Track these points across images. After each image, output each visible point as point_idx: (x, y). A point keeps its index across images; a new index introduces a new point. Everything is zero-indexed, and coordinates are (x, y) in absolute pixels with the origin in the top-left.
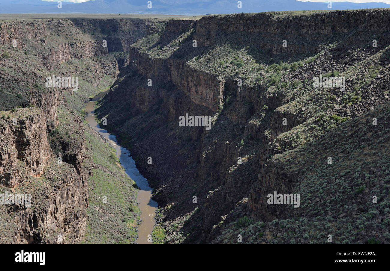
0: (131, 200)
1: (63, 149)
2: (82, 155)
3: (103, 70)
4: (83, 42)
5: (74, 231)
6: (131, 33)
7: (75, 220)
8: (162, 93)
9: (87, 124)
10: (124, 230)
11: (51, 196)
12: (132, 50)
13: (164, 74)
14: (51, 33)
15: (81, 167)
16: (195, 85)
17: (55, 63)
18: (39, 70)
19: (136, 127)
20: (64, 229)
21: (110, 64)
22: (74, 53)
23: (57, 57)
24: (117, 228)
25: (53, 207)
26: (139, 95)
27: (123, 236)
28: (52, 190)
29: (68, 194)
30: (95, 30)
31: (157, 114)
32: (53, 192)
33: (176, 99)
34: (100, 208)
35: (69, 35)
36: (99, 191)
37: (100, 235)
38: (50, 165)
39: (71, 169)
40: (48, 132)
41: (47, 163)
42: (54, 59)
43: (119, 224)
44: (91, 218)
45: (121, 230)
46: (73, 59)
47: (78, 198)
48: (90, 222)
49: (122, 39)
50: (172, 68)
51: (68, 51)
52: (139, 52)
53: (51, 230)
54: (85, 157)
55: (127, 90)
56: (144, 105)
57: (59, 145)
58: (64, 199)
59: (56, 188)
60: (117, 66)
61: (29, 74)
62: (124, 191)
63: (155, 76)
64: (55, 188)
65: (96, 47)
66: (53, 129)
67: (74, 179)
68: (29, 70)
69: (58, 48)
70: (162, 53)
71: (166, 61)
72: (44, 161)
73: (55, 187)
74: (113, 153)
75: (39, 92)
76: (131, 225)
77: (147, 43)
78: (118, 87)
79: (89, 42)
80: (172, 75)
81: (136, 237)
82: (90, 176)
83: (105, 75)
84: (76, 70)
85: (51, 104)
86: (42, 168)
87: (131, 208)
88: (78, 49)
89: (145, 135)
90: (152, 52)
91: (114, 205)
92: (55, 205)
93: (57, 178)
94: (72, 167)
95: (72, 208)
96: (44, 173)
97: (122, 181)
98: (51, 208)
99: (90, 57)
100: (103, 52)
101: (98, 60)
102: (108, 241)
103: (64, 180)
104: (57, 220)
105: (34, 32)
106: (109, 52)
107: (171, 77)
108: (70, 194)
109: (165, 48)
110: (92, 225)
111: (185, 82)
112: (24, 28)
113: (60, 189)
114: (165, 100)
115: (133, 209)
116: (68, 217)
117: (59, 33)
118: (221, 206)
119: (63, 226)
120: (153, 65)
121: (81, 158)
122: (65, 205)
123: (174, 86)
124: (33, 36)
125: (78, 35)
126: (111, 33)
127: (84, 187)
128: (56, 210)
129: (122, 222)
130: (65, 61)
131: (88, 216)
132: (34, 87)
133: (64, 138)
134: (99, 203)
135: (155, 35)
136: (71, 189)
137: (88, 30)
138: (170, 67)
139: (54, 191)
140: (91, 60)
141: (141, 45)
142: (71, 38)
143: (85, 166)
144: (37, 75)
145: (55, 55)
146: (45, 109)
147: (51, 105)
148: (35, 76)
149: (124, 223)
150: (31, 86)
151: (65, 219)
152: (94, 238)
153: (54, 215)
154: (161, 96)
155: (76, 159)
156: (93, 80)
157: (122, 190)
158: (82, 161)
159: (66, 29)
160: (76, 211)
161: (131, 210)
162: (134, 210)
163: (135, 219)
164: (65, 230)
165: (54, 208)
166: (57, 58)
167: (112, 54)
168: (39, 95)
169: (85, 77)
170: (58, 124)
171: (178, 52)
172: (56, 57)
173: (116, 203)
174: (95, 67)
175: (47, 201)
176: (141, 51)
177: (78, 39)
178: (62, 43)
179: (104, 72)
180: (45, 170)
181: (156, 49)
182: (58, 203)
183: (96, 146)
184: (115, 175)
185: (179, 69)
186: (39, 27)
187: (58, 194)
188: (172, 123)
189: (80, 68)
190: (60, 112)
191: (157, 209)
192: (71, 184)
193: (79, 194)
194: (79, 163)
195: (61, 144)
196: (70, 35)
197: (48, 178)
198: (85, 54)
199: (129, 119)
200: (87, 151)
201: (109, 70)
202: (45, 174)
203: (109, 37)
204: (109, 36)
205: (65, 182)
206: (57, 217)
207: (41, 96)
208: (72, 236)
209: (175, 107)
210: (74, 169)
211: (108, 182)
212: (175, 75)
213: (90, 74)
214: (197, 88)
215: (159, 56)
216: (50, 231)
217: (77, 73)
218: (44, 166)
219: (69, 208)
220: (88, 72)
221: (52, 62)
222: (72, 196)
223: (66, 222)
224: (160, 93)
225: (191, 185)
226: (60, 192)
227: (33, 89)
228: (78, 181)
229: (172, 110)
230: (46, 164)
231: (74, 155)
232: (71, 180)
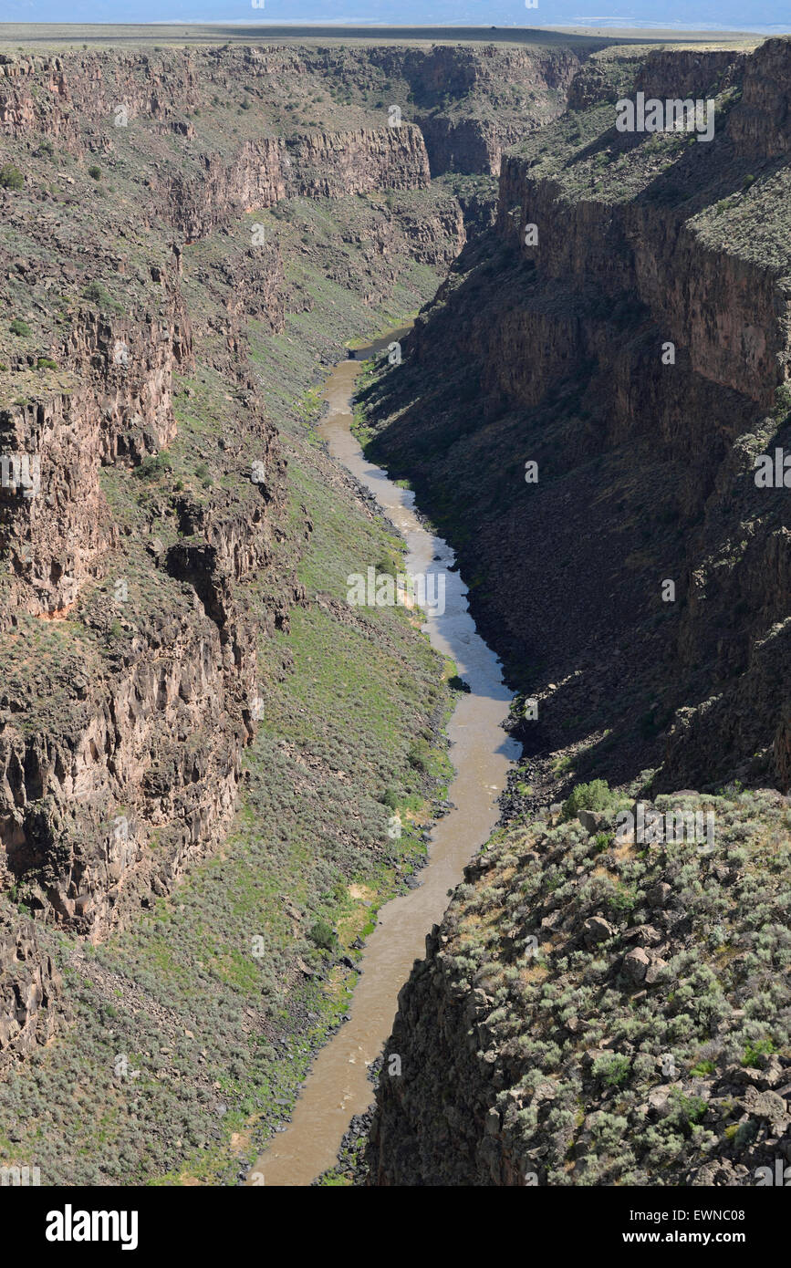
0: (424, 730)
1: (180, 529)
2: (254, 554)
3: (405, 244)
4: (333, 136)
5: (183, 820)
6: (523, 103)
7: (186, 783)
8: (598, 337)
9: (319, 445)
10: (378, 833)
11: (96, 691)
12: (509, 166)
13: (610, 263)
14: (216, 100)
15: (228, 594)
16: (705, 306)
17: (221, 213)
18: (122, 234)
19: (491, 461)
20: (146, 812)
21: (435, 223)
22: (299, 177)
23: (231, 189)
24: (355, 823)
25: (104, 729)
26: (511, 340)
27: (370, 853)
28: (102, 668)
29: (163, 686)
30: (388, 87)
31: (570, 415)
32: (107, 678)
33: (640, 360)
34: (300, 750)
35: (282, 108)
36: (304, 689)
37: (283, 844)
38: (105, 581)
39: (182, 599)
40: (131, 463)
41: (93, 572)
42: (220, 197)
43: (364, 811)
44: (257, 779)
45: (366, 833)
46: (296, 198)
47: (204, 705)
48: (253, 793)
49: (486, 124)
50: (639, 240)
51: (276, 168)
52: (529, 177)
53: (90, 808)
54: (264, 562)
55: (476, 322)
56: (529, 380)
57: (168, 513)
58: (146, 705)
59: (116, 664)
60: (460, 227)
61: (75, 248)
62: (401, 695)
63: (573, 272)
64: (113, 663)
65: (383, 153)
66: (150, 452)
67: (192, 634)
68: (80, 233)
69: (237, 157)
70: (607, 183)
71: (619, 212)
72: (80, 565)
73: (113, 658)
74: (393, 553)
75: (101, 317)
76: (409, 816)
77: (568, 142)
78: (445, 308)
79: (358, 137)
80: (640, 270)
81: (420, 862)
82: (279, 633)
83: (413, 262)
84: (304, 241)
85: (147, 361)
86: (75, 590)
87: (416, 756)
88: (316, 159)
89: (520, 493)
90: (572, 176)
91: (353, 740)
92: (110, 723)
93: (126, 628)
94: (189, 592)
95: (180, 739)
96: (80, 608)
97: (403, 658)
98: (95, 732)
99: (361, 191)
100: (410, 174)
101: (388, 203)
102: (314, 866)
103: (149, 637)
104: (117, 778)
105: (150, 92)
106: (433, 176)
107: (633, 275)
108: (173, 690)
109: (623, 160)
110: (261, 806)
111: (677, 296)
112: (112, 80)
113: (135, 666)
114: (604, 361)
115: (423, 758)
116: (159, 770)
117: (246, 98)
118: (715, 764)
119: (140, 798)
120: (570, 229)
121: (251, 563)
122: (152, 724)
123: (644, 309)
124: (144, 107)
125: (317, 106)
126: (447, 102)
127: (239, 669)
128: (114, 740)
129: (375, 804)
130: (265, 206)
131: (248, 774)
132: (85, 297)
133: (187, 487)
134: (299, 730)
135: (602, 110)
136: (176, 669)
137: (361, 88)
138: (632, 235)
139: (109, 675)
140: (362, 203)
141: (544, 150)
142: (289, 118)
143: (263, 594)
144: (103, 254)
145: (223, 180)
146: (123, 378)
147: (149, 367)
148: (97, 256)
149: (381, 807)
150: (75, 292)
151: (150, 777)
152: (258, 850)
153: (104, 757)
154: (591, 347)
155: (214, 566)
156: (366, 280)
157: (396, 690)
158: (254, 576)
159: (275, 85)
160: (193, 751)
161: (416, 764)
162: (430, 765)
163: (426, 798)
164: (148, 813)
165: (108, 734)
166: (233, 196)
167: (446, 182)
168: (101, 326)
169: (335, 269)
170: (173, 436)
171: (666, 180)
172: (227, 192)
173: (363, 736)
174: (374, 233)
175: (77, 706)
176: (535, 173)
177: (317, 121)
178: (253, 135)
179: (411, 251)
180: (82, 595)
181: (588, 165)
182: (123, 718)
183: (328, 526)
184: (379, 633)
185: (662, 244)
186: (170, 77)
187: (124, 683)
188: (618, 453)
189: (318, 235)
190: (192, 392)
191: (515, 767)
192: (179, 651)
193: (208, 691)
194: (223, 579)
195: (174, 511)
196: (289, 108)
197: (93, 626)
198: (340, 183)
199: (470, 432)
200: (279, 540)
201: (430, 243)
202: (83, 612)
203: (437, 116)
204: (437, 112)
205: (156, 646)
206: (118, 764)
207: (108, 331)
208: (172, 837)
209: (634, 391)
210: (197, 599)
211: (345, 656)
212: (648, 266)
213: (355, 258)
214: (713, 318)
215: (595, 192)
216: (86, 811)
217: (304, 252)
218: (83, 582)
219: (164, 738)
220: (346, 248)
221: (208, 209)
222: (180, 694)
223: (154, 787)
224: (590, 334)
225: (647, 686)
226: (131, 678)
227: (82, 306)
228: (206, 645)
229: (623, 402)
230: (90, 577)
231: (206, 549)
232: (179, 638)
